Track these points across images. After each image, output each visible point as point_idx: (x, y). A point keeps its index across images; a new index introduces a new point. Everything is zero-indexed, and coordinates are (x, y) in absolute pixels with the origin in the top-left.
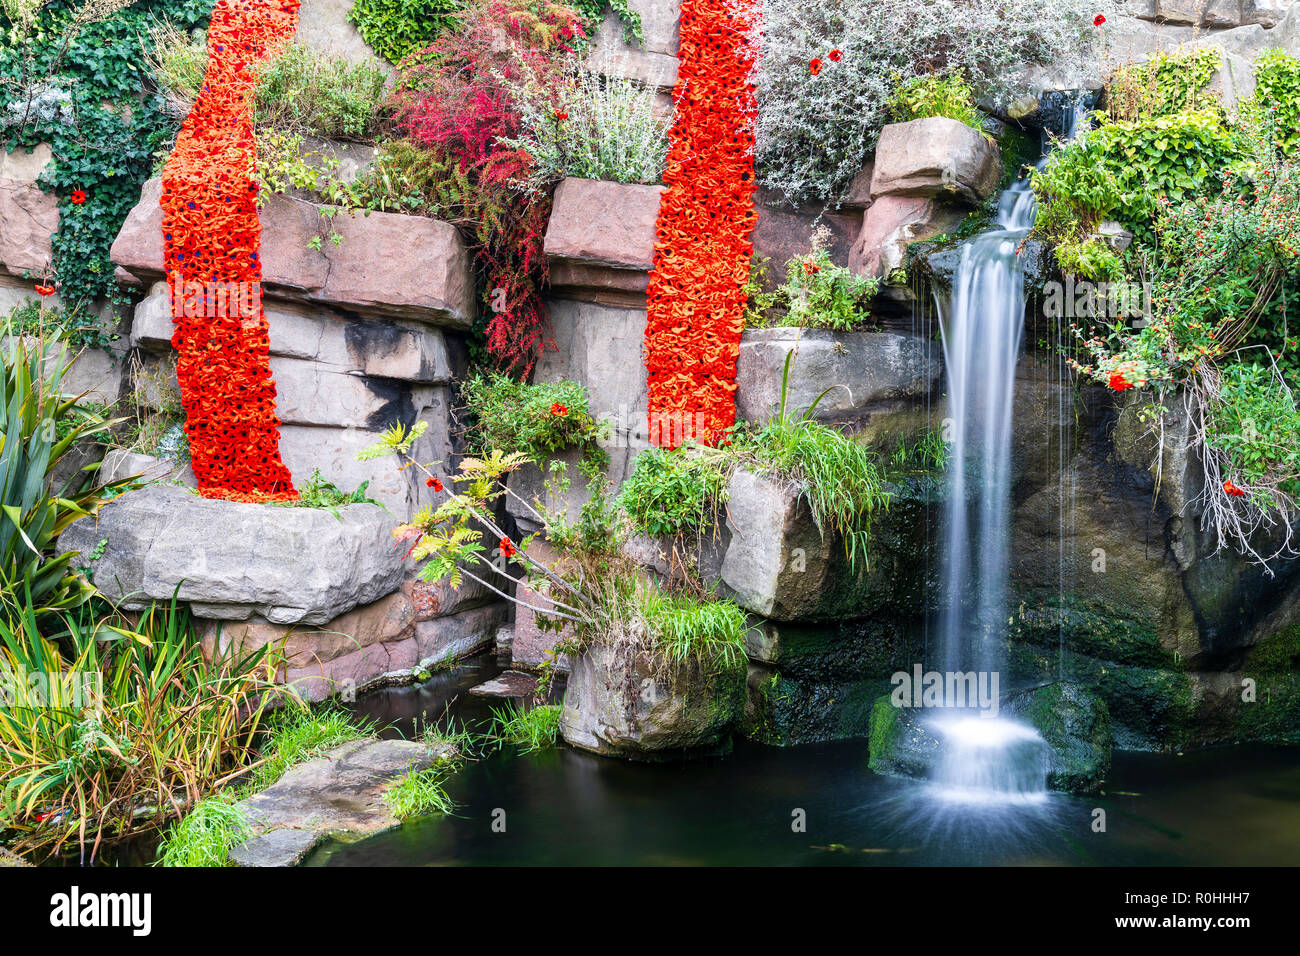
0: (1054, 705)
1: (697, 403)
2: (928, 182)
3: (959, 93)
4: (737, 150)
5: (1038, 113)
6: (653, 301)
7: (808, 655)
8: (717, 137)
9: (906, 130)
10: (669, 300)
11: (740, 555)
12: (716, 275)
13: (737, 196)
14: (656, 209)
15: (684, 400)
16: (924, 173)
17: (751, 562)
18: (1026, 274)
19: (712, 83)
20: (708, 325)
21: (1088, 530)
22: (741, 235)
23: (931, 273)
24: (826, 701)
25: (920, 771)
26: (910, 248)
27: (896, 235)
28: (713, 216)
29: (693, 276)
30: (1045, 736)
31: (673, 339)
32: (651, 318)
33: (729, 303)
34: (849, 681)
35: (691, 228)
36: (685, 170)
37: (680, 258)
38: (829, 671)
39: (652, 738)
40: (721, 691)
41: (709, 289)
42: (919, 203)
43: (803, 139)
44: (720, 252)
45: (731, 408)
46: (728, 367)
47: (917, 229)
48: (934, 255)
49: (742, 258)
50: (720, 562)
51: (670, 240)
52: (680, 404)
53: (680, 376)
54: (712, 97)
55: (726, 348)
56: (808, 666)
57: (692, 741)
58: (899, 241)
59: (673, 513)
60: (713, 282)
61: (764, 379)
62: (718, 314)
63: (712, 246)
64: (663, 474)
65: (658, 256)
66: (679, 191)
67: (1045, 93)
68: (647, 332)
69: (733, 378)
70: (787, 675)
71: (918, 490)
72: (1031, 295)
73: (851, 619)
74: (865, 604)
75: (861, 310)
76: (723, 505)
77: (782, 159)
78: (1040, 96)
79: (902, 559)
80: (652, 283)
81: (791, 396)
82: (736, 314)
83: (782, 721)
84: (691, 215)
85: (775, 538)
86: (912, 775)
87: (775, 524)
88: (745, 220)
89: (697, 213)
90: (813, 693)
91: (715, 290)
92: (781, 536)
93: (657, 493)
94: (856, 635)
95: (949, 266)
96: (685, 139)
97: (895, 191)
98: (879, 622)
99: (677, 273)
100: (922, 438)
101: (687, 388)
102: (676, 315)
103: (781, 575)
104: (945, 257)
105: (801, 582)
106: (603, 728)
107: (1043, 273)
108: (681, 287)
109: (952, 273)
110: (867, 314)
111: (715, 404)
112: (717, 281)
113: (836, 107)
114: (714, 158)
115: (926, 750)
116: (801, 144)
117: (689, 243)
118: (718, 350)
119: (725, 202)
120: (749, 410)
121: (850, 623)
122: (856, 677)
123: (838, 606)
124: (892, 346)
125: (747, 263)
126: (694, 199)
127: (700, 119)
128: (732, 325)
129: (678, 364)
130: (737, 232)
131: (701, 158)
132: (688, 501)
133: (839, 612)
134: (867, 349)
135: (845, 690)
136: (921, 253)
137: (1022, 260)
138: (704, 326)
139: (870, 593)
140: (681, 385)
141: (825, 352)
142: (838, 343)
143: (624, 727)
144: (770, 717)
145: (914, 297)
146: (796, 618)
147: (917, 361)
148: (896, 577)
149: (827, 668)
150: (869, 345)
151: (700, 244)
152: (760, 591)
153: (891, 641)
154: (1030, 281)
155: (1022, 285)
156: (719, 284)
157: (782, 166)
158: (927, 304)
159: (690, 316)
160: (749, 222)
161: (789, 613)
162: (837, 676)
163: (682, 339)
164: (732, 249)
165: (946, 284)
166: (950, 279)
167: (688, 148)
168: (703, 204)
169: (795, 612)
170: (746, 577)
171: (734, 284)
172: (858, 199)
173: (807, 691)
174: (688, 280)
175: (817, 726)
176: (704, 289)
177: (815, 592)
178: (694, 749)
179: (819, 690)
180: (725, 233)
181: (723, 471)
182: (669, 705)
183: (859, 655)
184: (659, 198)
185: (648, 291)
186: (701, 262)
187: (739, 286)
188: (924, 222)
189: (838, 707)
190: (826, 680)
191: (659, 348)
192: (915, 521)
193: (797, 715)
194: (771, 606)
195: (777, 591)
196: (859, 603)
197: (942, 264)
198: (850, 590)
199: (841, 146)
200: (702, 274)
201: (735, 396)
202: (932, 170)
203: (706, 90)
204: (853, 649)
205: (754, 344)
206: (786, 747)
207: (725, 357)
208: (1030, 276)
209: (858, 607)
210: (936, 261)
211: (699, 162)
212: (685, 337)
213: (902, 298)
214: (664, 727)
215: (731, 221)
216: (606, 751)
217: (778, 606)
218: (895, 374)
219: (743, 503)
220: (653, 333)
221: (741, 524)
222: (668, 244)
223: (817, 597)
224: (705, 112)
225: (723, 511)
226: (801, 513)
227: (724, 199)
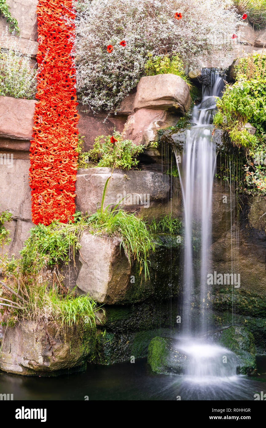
0: (233, 336)
1: (58, 203)
2: (166, 103)
3: (177, 64)
4: (68, 86)
5: (201, 76)
6: (33, 155)
7: (118, 320)
8: (58, 79)
9: (155, 79)
10: (41, 154)
11: (87, 274)
12: (62, 143)
13: (69, 107)
14: (33, 111)
15: (51, 202)
16: (165, 98)
17: (93, 277)
18: (217, 143)
19: (53, 54)
20: (61, 166)
21: (238, 258)
22: (73, 125)
23: (173, 143)
24: (126, 342)
25: (179, 371)
26: (160, 132)
27: (151, 126)
28: (59, 115)
29: (52, 143)
30: (232, 350)
31: (45, 172)
32: (32, 163)
33: (70, 156)
34: (135, 332)
35: (50, 121)
36: (46, 93)
37: (46, 134)
38: (127, 327)
39: (55, 364)
40: (85, 339)
41: (61, 149)
42: (160, 112)
43: (99, 82)
44: (64, 132)
45: (73, 205)
46: (71, 186)
47: (160, 123)
48: (174, 135)
49: (74, 135)
50: (76, 278)
51: (40, 126)
52: (49, 204)
53: (49, 190)
54: (54, 61)
55: (70, 177)
56: (118, 326)
57: (73, 365)
58: (153, 129)
59: (53, 255)
60: (61, 146)
61: (90, 192)
62: (65, 161)
63: (60, 129)
64: (48, 237)
65: (35, 133)
66: (43, 103)
67: (203, 69)
68: (30, 170)
69: (74, 191)
70: (109, 331)
71: (165, 242)
72: (219, 153)
73: (137, 302)
74: (143, 295)
75: (136, 160)
76: (78, 251)
77: (89, 91)
78: (201, 69)
79: (158, 273)
80: (32, 146)
81: (106, 199)
82: (73, 161)
83: (107, 352)
84: (50, 115)
85: (106, 265)
86: (176, 373)
87: (106, 258)
88: (74, 118)
89: (52, 113)
90: (120, 339)
91: (63, 150)
92: (109, 264)
93: (46, 245)
94: (138, 310)
95: (182, 139)
96: (44, 79)
97: (149, 106)
98: (147, 304)
99: (45, 142)
100: (162, 218)
101: (52, 196)
102: (45, 161)
103: (109, 283)
104: (179, 136)
105: (118, 286)
106: (27, 362)
107: (224, 144)
108: (47, 148)
109: (183, 143)
110: (138, 162)
111: (66, 204)
112: (64, 146)
113: (119, 68)
114: (57, 89)
115: (182, 360)
116: (99, 85)
117: (49, 128)
118: (66, 178)
119: (64, 110)
120: (82, 206)
121: (137, 305)
122: (138, 330)
123: (132, 297)
124: (148, 177)
125: (76, 138)
126: (51, 107)
127: (50, 70)
128: (72, 166)
129: (48, 184)
130: (71, 123)
131: (52, 88)
132: (60, 249)
133: (133, 299)
134: (137, 178)
135: (134, 336)
136: (166, 134)
137: (214, 138)
138: (60, 167)
139: (145, 290)
140: (49, 194)
141: (120, 179)
142: (125, 175)
143: (41, 360)
144: (102, 351)
145: (159, 154)
146: (116, 303)
147: (159, 184)
148: (156, 282)
149: (126, 326)
150: (138, 176)
151: (54, 128)
152: (98, 291)
153: (152, 313)
154: (218, 147)
155: (215, 149)
156: (65, 148)
157: (89, 94)
158: (170, 158)
159: (52, 162)
160: (76, 119)
161: (113, 300)
162: (131, 330)
163: (49, 173)
164: (70, 131)
165: (180, 148)
166: (182, 146)
167: (45, 83)
168: (55, 109)
169: (115, 300)
170: (90, 285)
171: (71, 147)
172: (125, 111)
173: (118, 338)
174: (50, 145)
175: (122, 354)
176: (58, 150)
177: (124, 290)
178: (73, 368)
179: (123, 337)
180: (65, 124)
181: (76, 235)
182: (63, 347)
183: (139, 319)
184: (34, 106)
185: (30, 150)
186: (56, 137)
187: (74, 148)
188: (163, 120)
189: (131, 344)
190: (125, 332)
191: (37, 177)
192: (164, 256)
193: (114, 349)
194: (104, 297)
195: (108, 290)
196: (141, 295)
197: (178, 139)
198: (137, 289)
199: (119, 86)
200: (57, 142)
201: (75, 200)
202: (169, 97)
203: (51, 57)
204: (137, 317)
205: (84, 175)
206: (110, 365)
207: (70, 182)
208: (219, 145)
209: (140, 297)
210: (175, 137)
211: (51, 90)
212: (50, 171)
213: (153, 155)
214: (61, 359)
215: (67, 118)
216: (27, 373)
217: (108, 297)
218: (150, 189)
219: (89, 249)
220: (34, 170)
221: (87, 259)
222: (40, 128)
223: (124, 292)
224: (52, 68)
225: (78, 252)
226: (119, 253)
227: (64, 108)
